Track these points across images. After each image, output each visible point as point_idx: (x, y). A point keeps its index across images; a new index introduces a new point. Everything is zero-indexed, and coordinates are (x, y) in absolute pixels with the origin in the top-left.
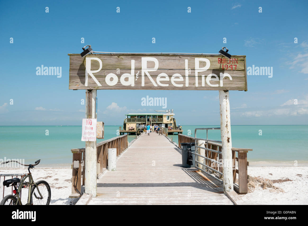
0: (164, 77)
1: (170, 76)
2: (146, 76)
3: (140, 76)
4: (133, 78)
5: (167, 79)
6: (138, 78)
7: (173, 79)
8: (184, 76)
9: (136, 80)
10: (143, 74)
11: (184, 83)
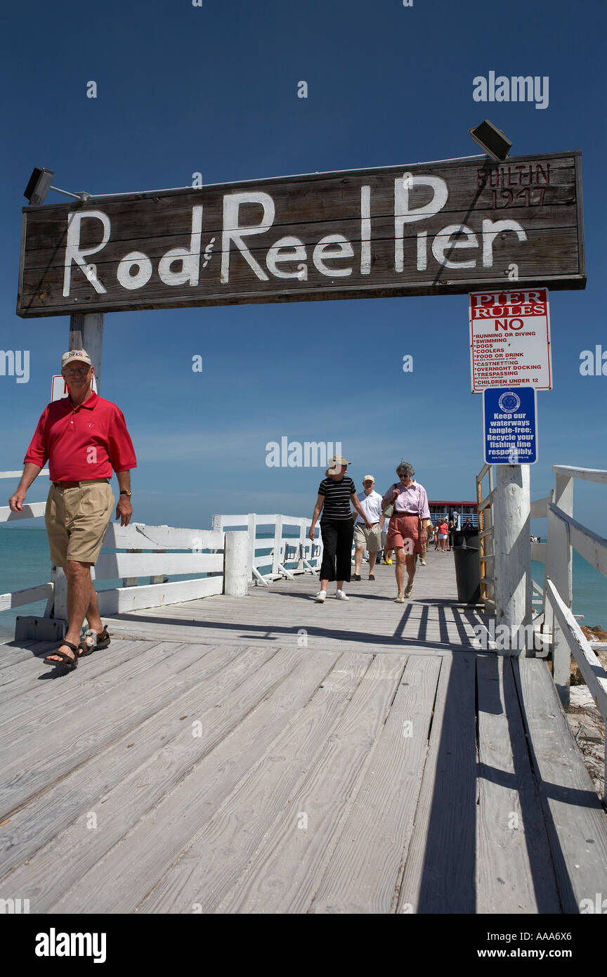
0: (291, 250)
1: (310, 247)
2: (234, 250)
3: (217, 252)
4: (196, 259)
5: (301, 254)
6: (209, 258)
7: (319, 254)
8: (356, 243)
9: (205, 265)
10: (226, 247)
11: (354, 262)
